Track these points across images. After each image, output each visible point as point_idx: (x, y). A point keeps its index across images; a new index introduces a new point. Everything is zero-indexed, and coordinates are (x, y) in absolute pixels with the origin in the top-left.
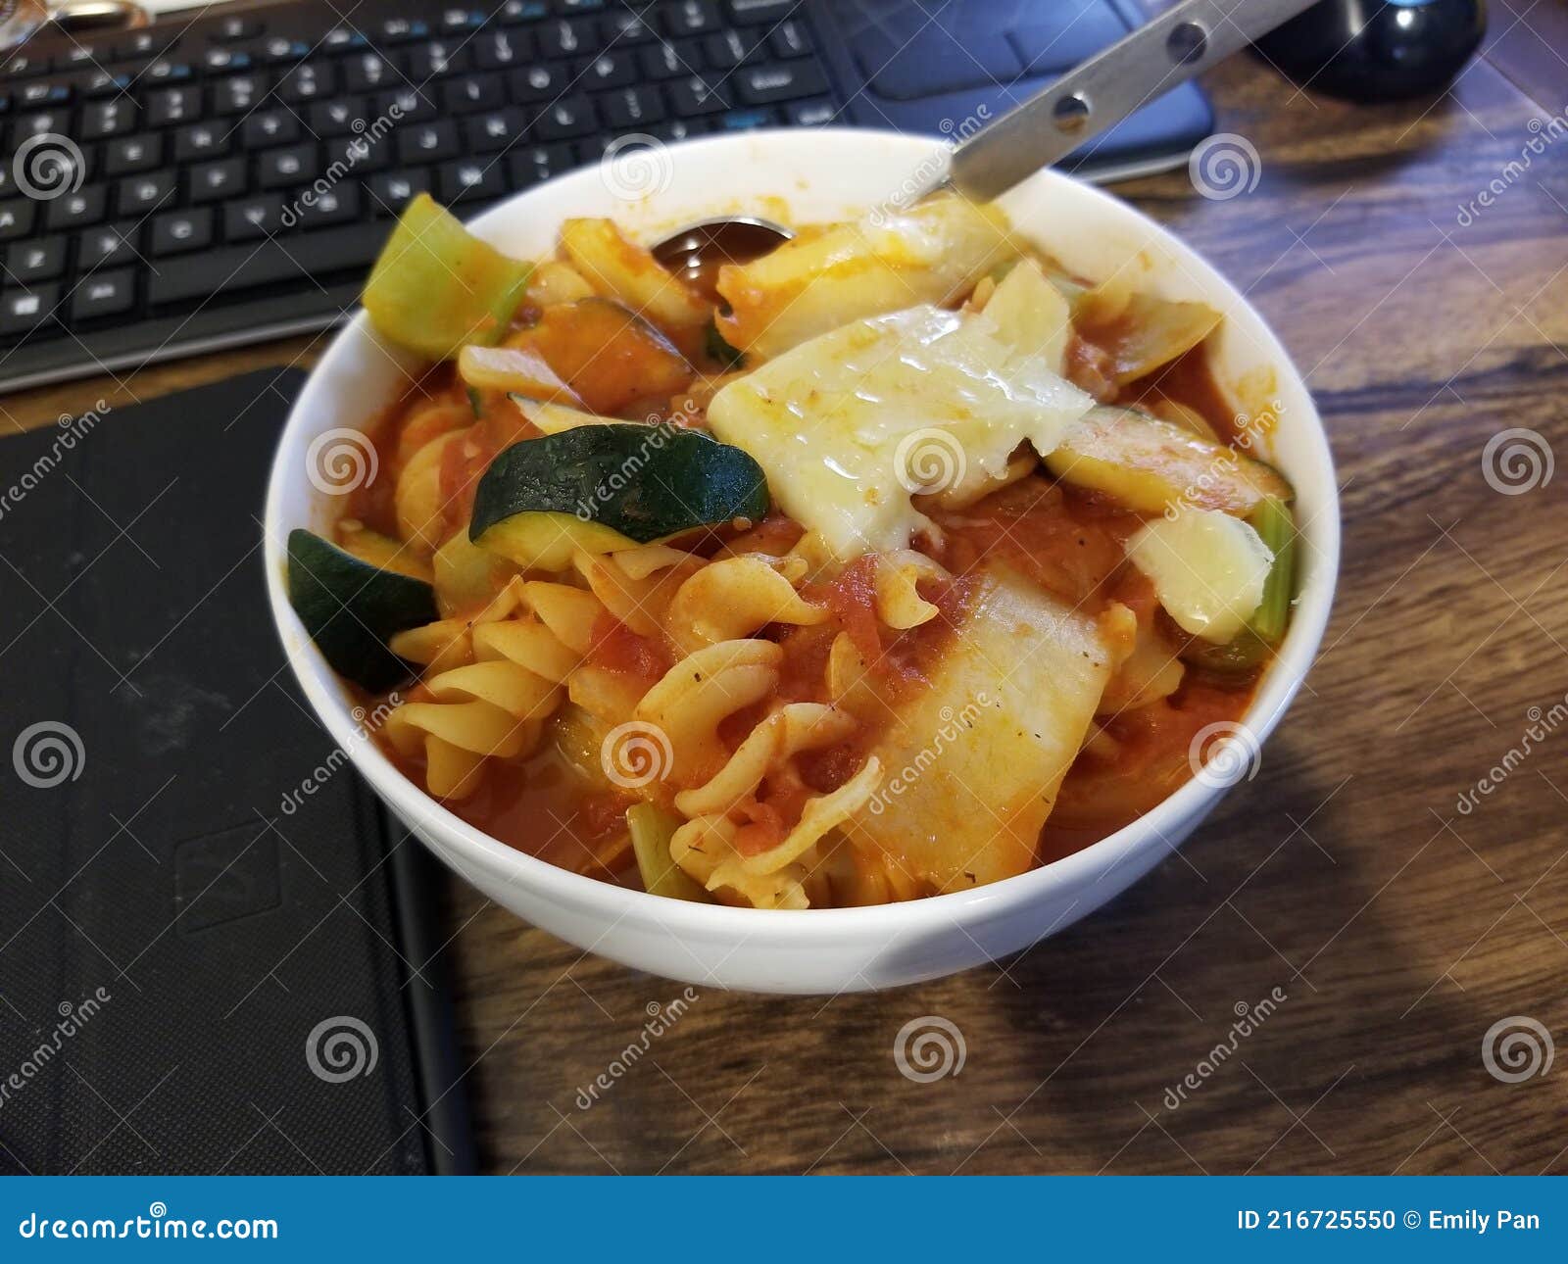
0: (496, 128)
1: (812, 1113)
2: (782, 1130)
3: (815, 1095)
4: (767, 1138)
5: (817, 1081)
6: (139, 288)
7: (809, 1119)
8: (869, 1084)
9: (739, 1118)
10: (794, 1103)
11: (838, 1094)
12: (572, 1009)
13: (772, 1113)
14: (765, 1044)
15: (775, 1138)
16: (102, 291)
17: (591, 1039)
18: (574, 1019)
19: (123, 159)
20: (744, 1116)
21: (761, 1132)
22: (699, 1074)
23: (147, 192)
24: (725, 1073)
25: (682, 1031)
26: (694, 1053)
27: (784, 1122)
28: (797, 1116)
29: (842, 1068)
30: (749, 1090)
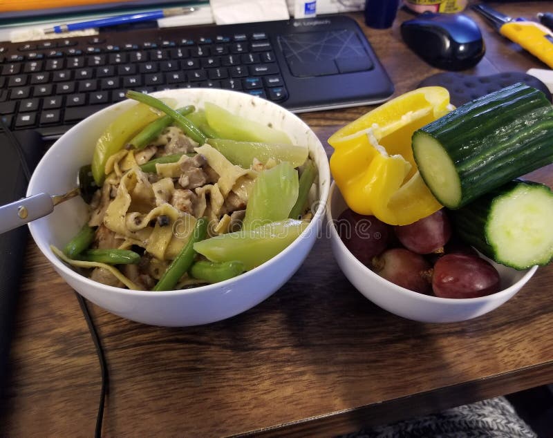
0: (176, 76)
1: (283, 334)
2: (274, 338)
4: (270, 339)
6: (62, 115)
10: (278, 331)
13: (271, 333)
15: (272, 339)
16: (50, 116)
19: (59, 77)
20: (264, 334)
21: (269, 338)
23: (66, 87)
27: (275, 336)
28: (279, 334)
30: (265, 328)
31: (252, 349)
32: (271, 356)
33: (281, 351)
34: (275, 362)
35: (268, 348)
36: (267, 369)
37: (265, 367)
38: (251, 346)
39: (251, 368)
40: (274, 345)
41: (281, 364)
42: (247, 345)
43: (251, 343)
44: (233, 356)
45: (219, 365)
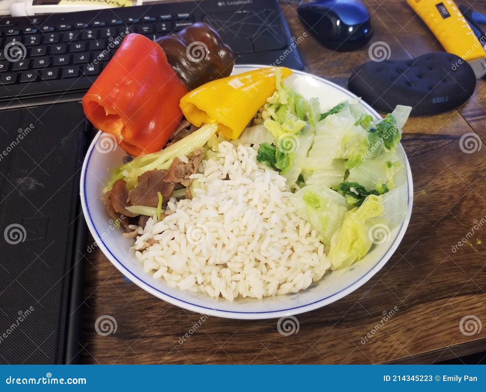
1: (167, 322)
2: (159, 326)
3: (169, 317)
4: (155, 327)
5: (170, 314)
7: (166, 324)
8: (184, 315)
9: (148, 322)
10: (163, 319)
11: (175, 317)
12: (109, 292)
14: (158, 304)
15: (157, 328)
17: (113, 300)
18: (109, 294)
20: (149, 322)
22: (140, 310)
24: (147, 310)
25: (137, 299)
26: (139, 305)
27: (160, 324)
28: (164, 322)
29: (177, 311)
30: (152, 315)
31: (136, 337)
32: (153, 345)
33: (163, 340)
34: (157, 351)
35: (151, 337)
36: (147, 358)
37: (146, 356)
38: (135, 334)
39: (133, 357)
40: (158, 334)
41: (161, 353)
42: (131, 333)
43: (136, 332)
44: (118, 344)
45: (103, 353)
